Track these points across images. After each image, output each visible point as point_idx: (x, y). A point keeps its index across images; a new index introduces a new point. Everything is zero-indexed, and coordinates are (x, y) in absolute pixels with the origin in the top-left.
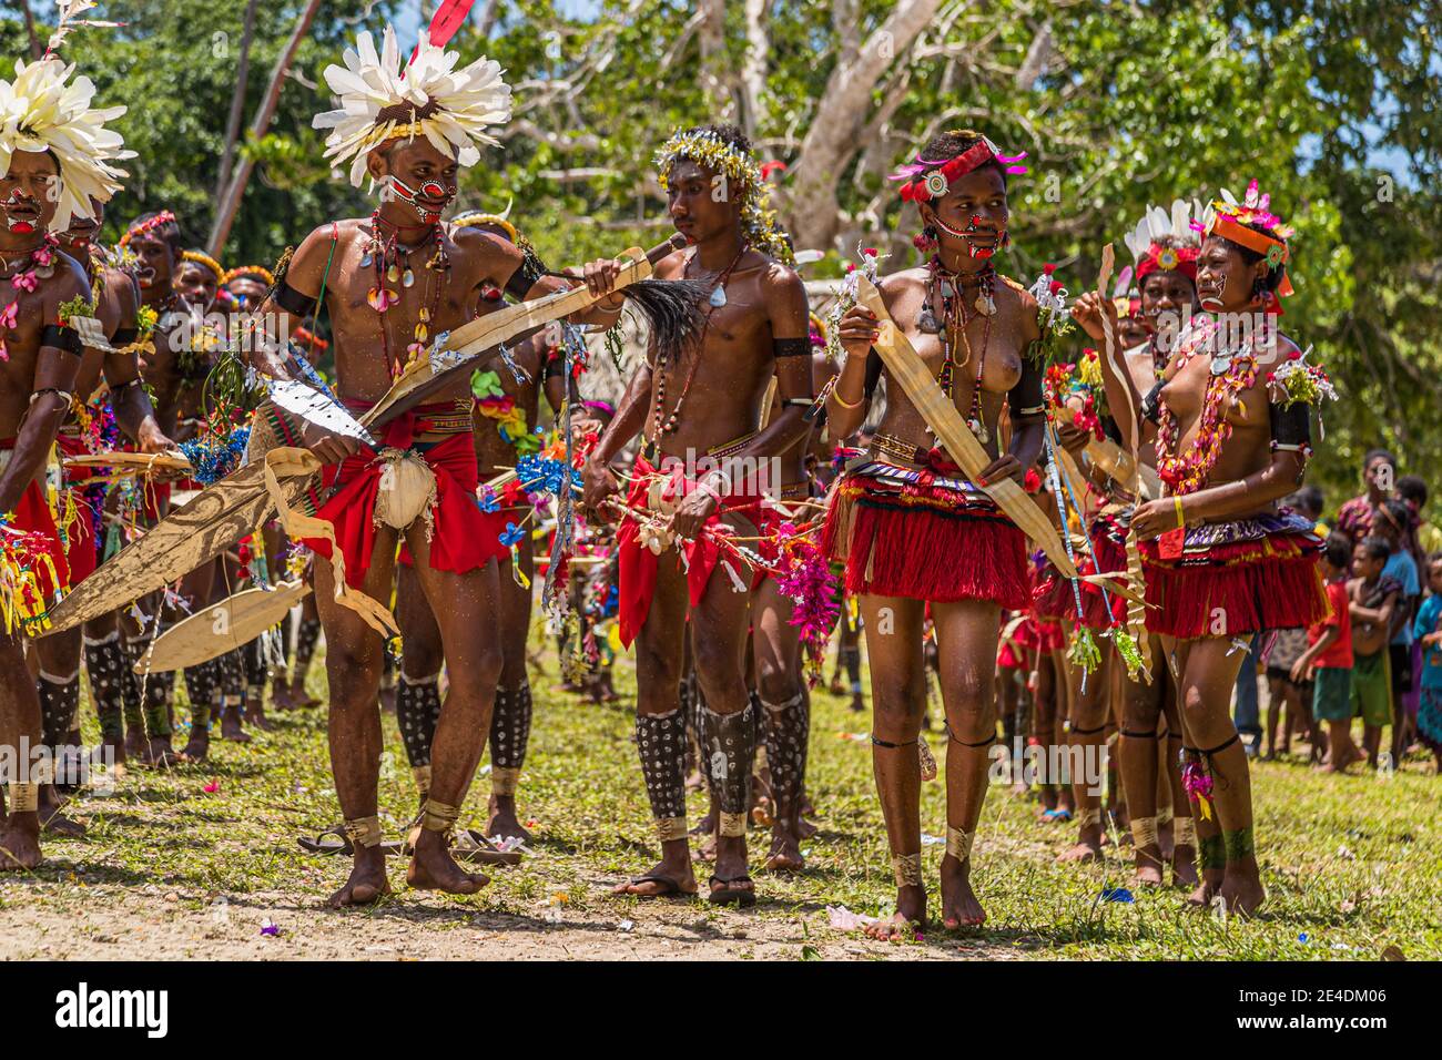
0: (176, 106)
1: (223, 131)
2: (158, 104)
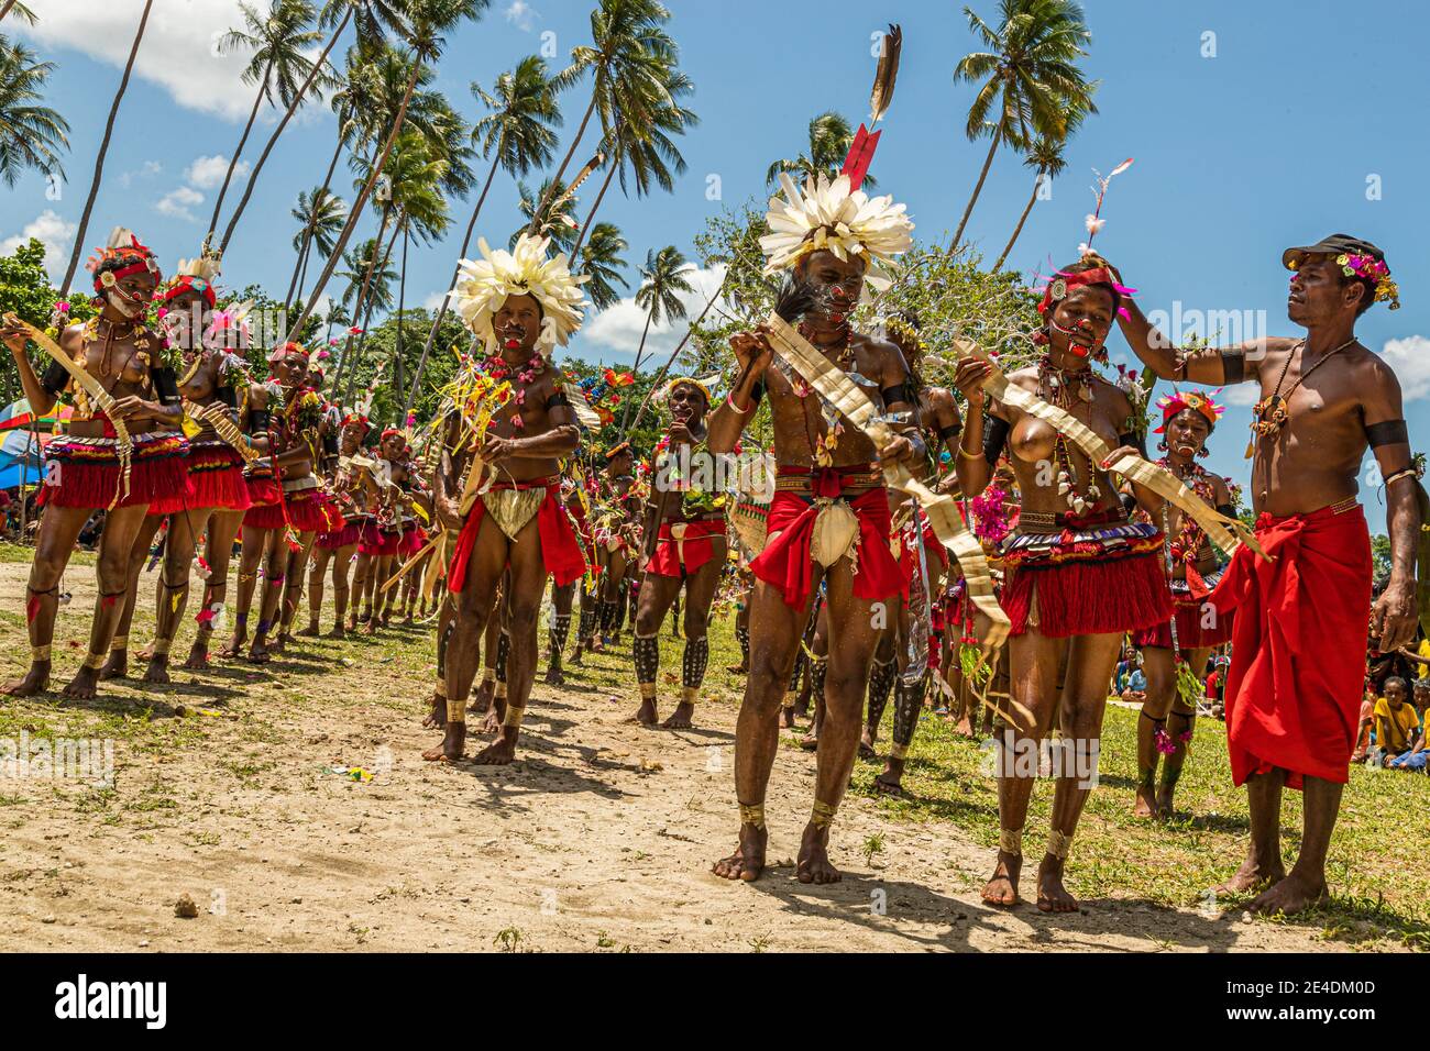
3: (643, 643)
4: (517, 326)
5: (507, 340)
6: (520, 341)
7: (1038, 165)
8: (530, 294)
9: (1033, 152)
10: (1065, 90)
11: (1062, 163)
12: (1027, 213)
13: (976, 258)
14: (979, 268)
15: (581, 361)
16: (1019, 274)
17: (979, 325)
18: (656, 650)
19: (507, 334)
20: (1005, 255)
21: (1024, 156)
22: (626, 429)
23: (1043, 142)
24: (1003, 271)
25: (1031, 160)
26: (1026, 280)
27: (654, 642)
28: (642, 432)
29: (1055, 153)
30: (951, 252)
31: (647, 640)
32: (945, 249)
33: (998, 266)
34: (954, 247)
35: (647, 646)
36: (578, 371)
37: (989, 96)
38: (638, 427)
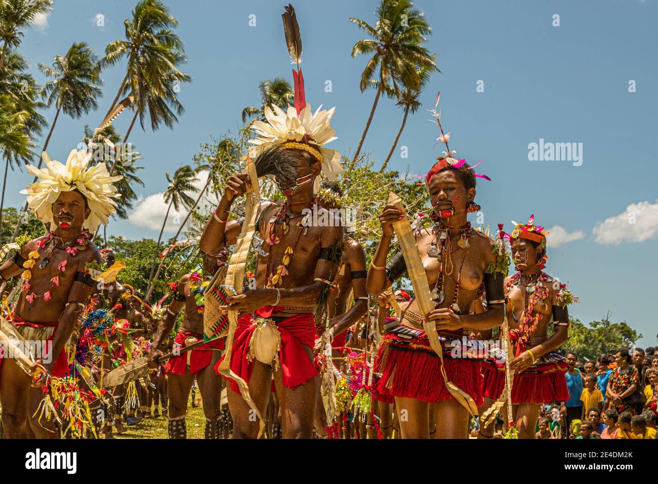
0: (138, 273)
1: (149, 279)
2: (134, 272)
3: (174, 423)
4: (67, 214)
5: (60, 223)
6: (69, 223)
7: (404, 106)
8: (76, 190)
9: (401, 98)
10: (419, 62)
11: (419, 104)
12: (399, 135)
13: (370, 163)
14: (372, 170)
15: (120, 237)
16: (397, 173)
17: (373, 204)
18: (184, 428)
19: (61, 218)
20: (387, 161)
21: (395, 100)
22: (152, 281)
23: (406, 91)
24: (387, 171)
25: (400, 103)
26: (402, 177)
27: (183, 422)
28: (161, 281)
29: (414, 98)
30: (354, 161)
31: (177, 421)
32: (351, 159)
33: (384, 167)
34: (356, 157)
35: (177, 425)
36: (119, 244)
37: (373, 65)
38: (159, 278)
